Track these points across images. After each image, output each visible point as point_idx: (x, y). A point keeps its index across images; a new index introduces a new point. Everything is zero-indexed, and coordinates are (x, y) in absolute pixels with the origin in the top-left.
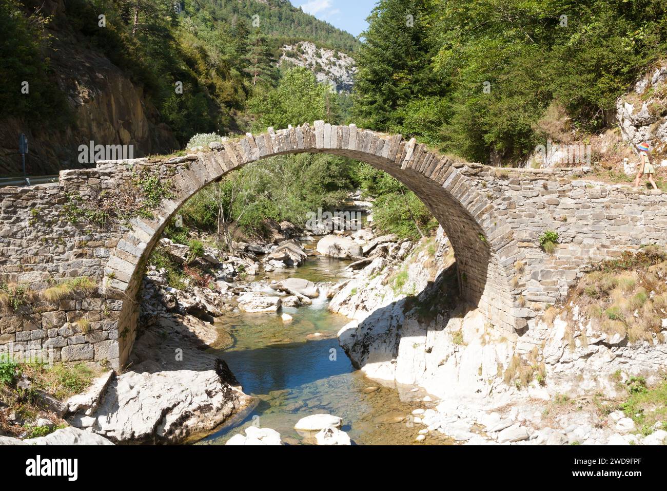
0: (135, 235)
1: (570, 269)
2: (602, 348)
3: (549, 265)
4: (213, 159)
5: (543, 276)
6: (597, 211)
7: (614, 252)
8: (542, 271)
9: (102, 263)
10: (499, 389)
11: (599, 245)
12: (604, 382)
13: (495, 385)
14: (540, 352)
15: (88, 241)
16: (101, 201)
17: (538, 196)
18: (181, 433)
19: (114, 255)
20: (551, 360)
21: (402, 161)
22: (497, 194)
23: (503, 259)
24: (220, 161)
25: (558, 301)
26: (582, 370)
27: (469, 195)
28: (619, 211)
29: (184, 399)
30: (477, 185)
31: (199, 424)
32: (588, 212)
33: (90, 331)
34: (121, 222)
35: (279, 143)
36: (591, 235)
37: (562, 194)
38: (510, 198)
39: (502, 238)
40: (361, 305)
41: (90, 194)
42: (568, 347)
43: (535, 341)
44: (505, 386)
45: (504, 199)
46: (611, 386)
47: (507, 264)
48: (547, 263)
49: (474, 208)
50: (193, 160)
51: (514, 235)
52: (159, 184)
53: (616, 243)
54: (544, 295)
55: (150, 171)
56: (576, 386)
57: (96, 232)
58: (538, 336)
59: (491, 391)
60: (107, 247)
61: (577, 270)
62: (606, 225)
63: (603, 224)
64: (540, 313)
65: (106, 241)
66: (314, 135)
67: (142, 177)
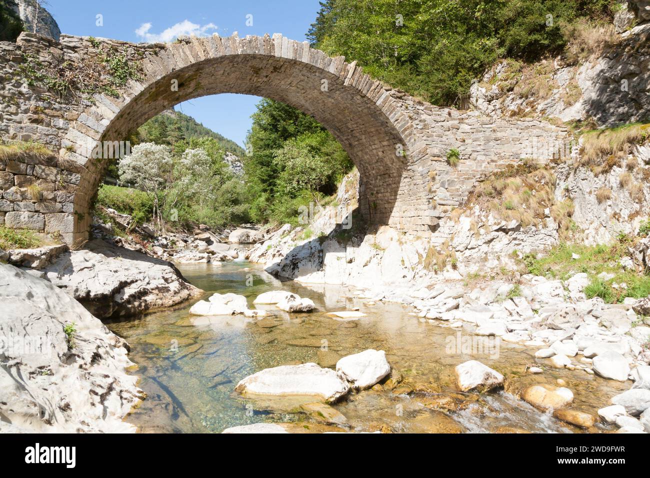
0: (99, 111)
1: (468, 179)
2: (501, 234)
3: (453, 176)
4: (181, 50)
5: (449, 184)
6: (487, 134)
7: (501, 165)
8: (448, 180)
9: (60, 134)
10: (421, 274)
11: (489, 160)
12: (505, 260)
13: (417, 271)
14: (450, 244)
15: (45, 108)
16: (62, 70)
17: (444, 121)
18: (140, 305)
19: (74, 128)
20: (461, 248)
21: (345, 78)
22: (415, 116)
23: (421, 169)
24: (188, 53)
25: (461, 204)
26: (486, 253)
27: (395, 114)
28: (503, 134)
29: (142, 279)
30: (401, 106)
31: (158, 300)
32: (480, 135)
33: (41, 199)
34: (84, 96)
35: (243, 46)
36: (483, 153)
37: (461, 121)
38: (425, 121)
39: (420, 152)
40: (277, 254)
41: (51, 61)
42: (474, 236)
43: (446, 236)
44: (425, 271)
45: (420, 121)
46: (511, 261)
47: (423, 173)
48: (452, 175)
49: (399, 125)
50: (162, 47)
51: (428, 150)
52: (126, 64)
53: (501, 158)
54: (449, 200)
55: (118, 51)
56: (483, 266)
57: (56, 101)
58: (448, 231)
59: (414, 277)
60: (67, 119)
61: (474, 180)
62: (494, 144)
63: (492, 143)
64: (448, 214)
65: (66, 114)
66: (273, 45)
67: (108, 55)
